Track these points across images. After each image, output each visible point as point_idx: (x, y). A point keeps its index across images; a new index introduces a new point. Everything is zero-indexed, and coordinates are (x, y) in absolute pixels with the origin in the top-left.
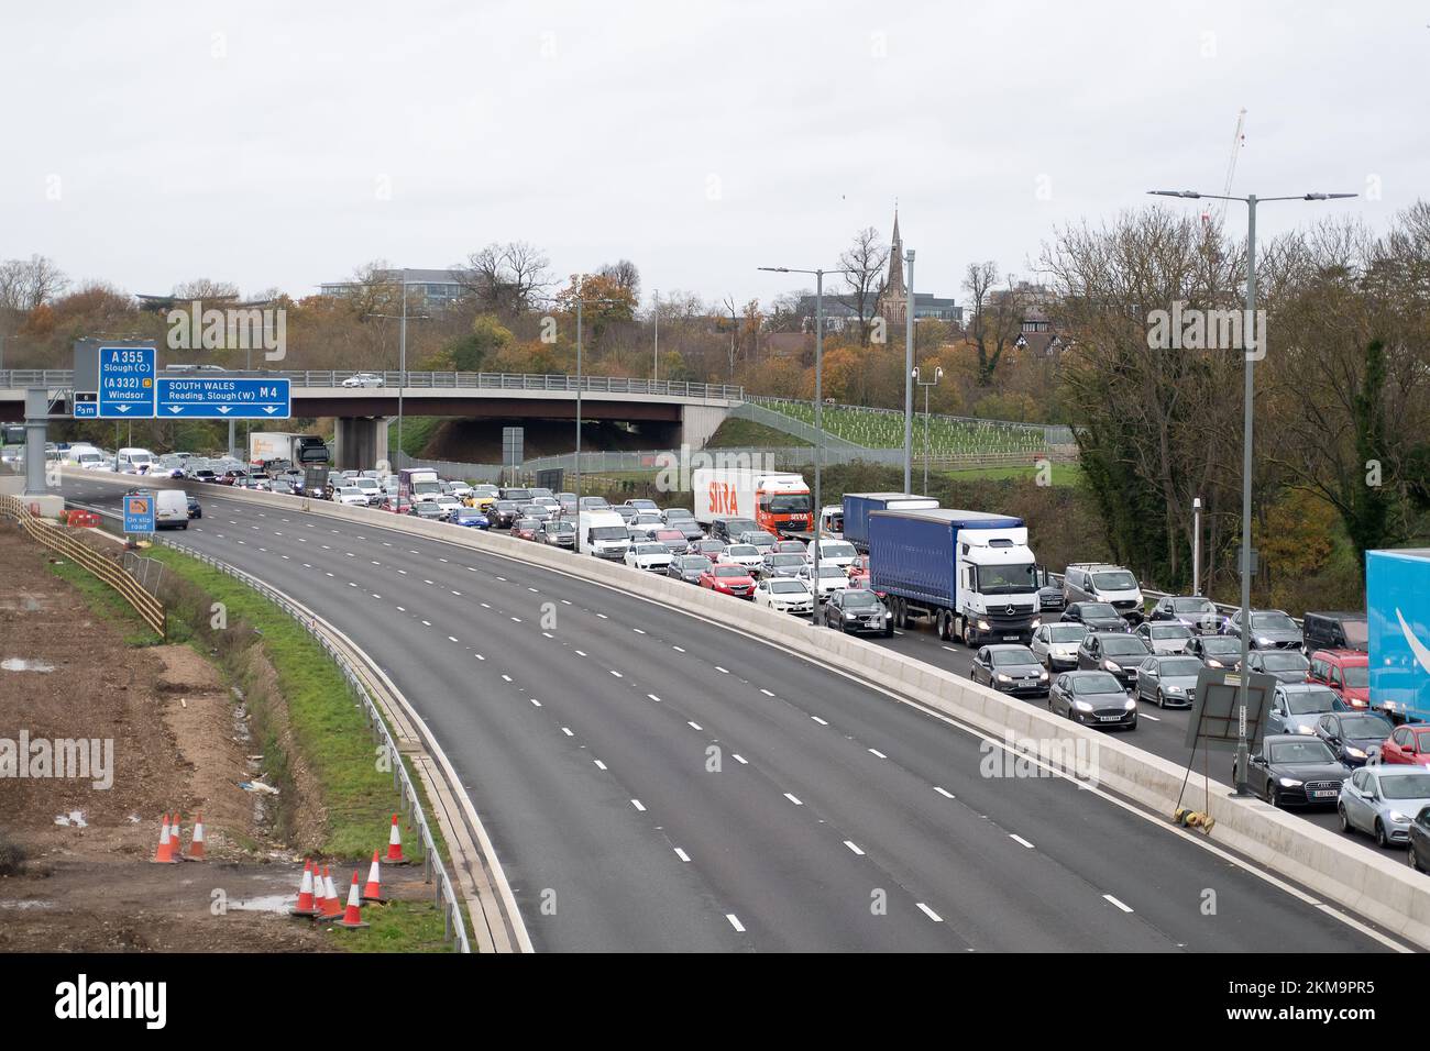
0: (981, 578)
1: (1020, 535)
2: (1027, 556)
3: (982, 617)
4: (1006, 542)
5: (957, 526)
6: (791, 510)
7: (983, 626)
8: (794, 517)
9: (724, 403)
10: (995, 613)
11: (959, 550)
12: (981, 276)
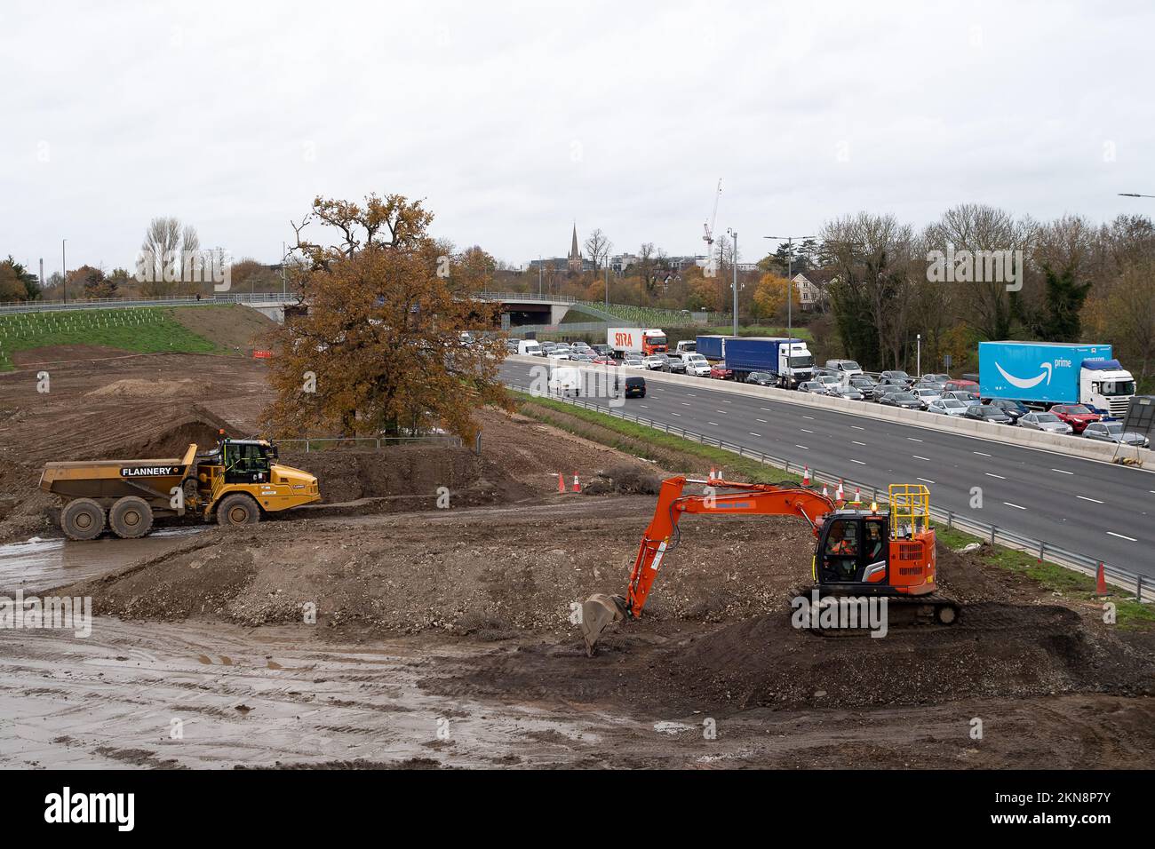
0: (792, 362)
1: (803, 345)
2: (808, 354)
3: (793, 377)
4: (800, 348)
5: (778, 343)
6: (659, 344)
7: (793, 381)
8: (660, 346)
9: (568, 304)
10: (797, 376)
11: (780, 351)
12: (647, 249)
